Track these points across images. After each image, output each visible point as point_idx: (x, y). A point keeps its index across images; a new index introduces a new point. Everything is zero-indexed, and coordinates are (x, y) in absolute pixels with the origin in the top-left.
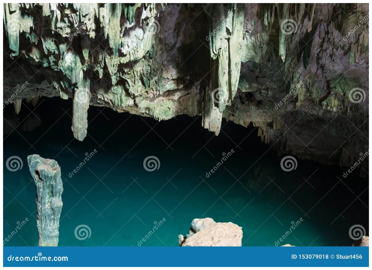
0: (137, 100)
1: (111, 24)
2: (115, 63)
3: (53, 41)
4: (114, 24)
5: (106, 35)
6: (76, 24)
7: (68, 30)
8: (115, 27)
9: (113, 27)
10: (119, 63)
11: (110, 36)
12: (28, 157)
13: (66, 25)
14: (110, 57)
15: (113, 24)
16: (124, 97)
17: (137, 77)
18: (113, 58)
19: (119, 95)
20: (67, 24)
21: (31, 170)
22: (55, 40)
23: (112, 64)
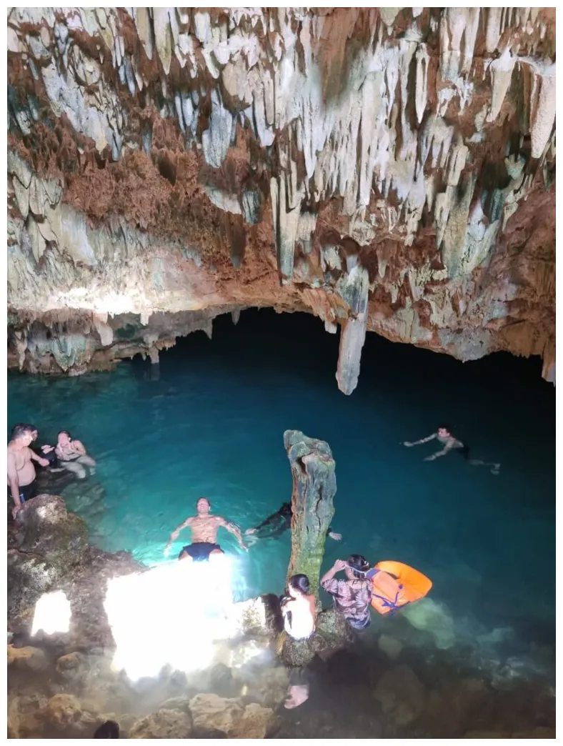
0: (440, 334)
1: (452, 222)
2: (424, 280)
3: (336, 249)
4: (457, 222)
5: (439, 243)
6: (392, 225)
7: (371, 235)
8: (459, 228)
9: (454, 228)
10: (429, 280)
11: (447, 245)
12: (285, 434)
13: (370, 225)
14: (416, 270)
15: (454, 223)
16: (417, 328)
17: (447, 298)
18: (422, 272)
19: (409, 324)
20: (373, 224)
21: (290, 457)
22: (340, 249)
23: (418, 282)
